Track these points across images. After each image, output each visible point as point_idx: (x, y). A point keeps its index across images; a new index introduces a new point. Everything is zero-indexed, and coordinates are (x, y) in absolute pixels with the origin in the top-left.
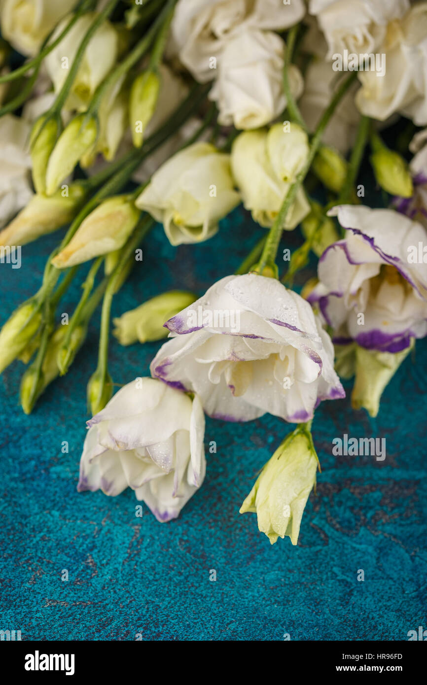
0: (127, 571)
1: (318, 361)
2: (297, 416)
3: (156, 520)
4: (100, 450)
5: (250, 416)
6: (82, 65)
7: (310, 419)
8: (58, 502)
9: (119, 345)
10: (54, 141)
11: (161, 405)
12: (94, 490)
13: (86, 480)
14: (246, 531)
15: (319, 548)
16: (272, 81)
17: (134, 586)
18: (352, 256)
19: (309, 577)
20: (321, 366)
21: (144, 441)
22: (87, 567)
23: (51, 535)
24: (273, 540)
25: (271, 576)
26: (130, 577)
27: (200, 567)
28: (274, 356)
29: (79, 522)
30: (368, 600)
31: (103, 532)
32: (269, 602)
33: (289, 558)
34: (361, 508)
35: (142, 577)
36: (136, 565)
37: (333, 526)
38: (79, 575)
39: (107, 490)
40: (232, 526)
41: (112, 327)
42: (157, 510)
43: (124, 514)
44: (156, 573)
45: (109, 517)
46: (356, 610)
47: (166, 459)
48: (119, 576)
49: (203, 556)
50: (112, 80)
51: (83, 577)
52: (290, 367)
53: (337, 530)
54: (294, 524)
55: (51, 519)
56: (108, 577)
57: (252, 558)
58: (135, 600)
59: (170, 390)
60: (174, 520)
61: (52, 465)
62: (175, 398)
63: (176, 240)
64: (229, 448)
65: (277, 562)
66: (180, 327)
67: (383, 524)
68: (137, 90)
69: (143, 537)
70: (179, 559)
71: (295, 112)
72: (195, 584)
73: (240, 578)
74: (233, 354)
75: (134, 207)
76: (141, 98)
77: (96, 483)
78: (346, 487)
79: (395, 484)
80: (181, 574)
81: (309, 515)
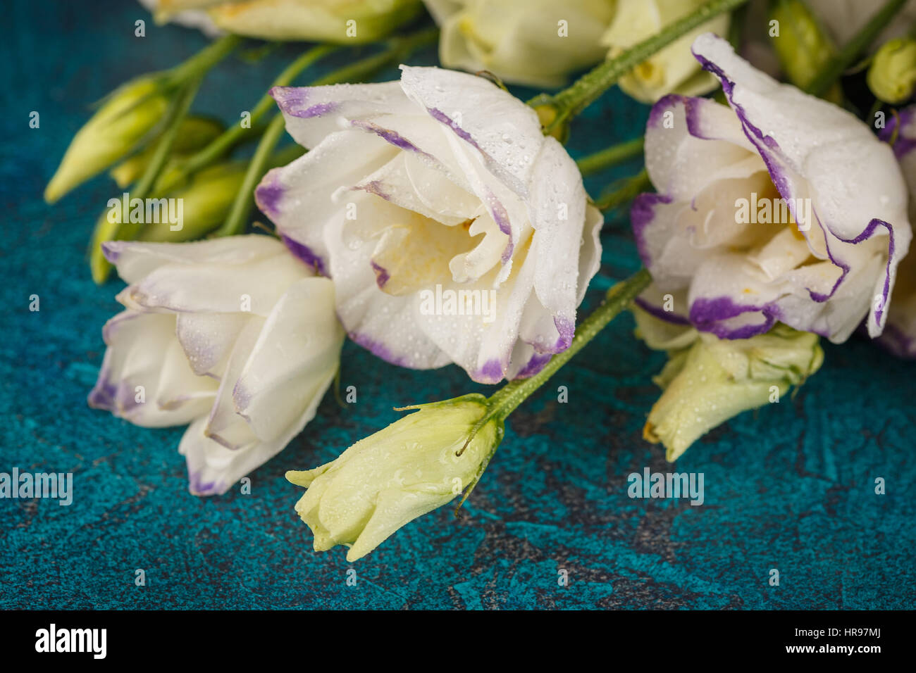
0: (79, 540)
3: (186, 490)
8: (47, 411)
13: (110, 391)
17: (73, 565)
26: (78, 550)
27: (207, 579)
29: (57, 448)
31: (85, 475)
35: (97, 558)
36: (102, 537)
42: (198, 475)
44: (125, 561)
45: (112, 459)
48: (62, 542)
49: (223, 566)
55: (18, 428)
56: (42, 537)
58: (59, 584)
66: (295, 102)
69: (144, 504)
70: (181, 555)
72: (177, 599)
78: (555, 557)
79: (649, 583)
80: (166, 575)
81: (457, 575)
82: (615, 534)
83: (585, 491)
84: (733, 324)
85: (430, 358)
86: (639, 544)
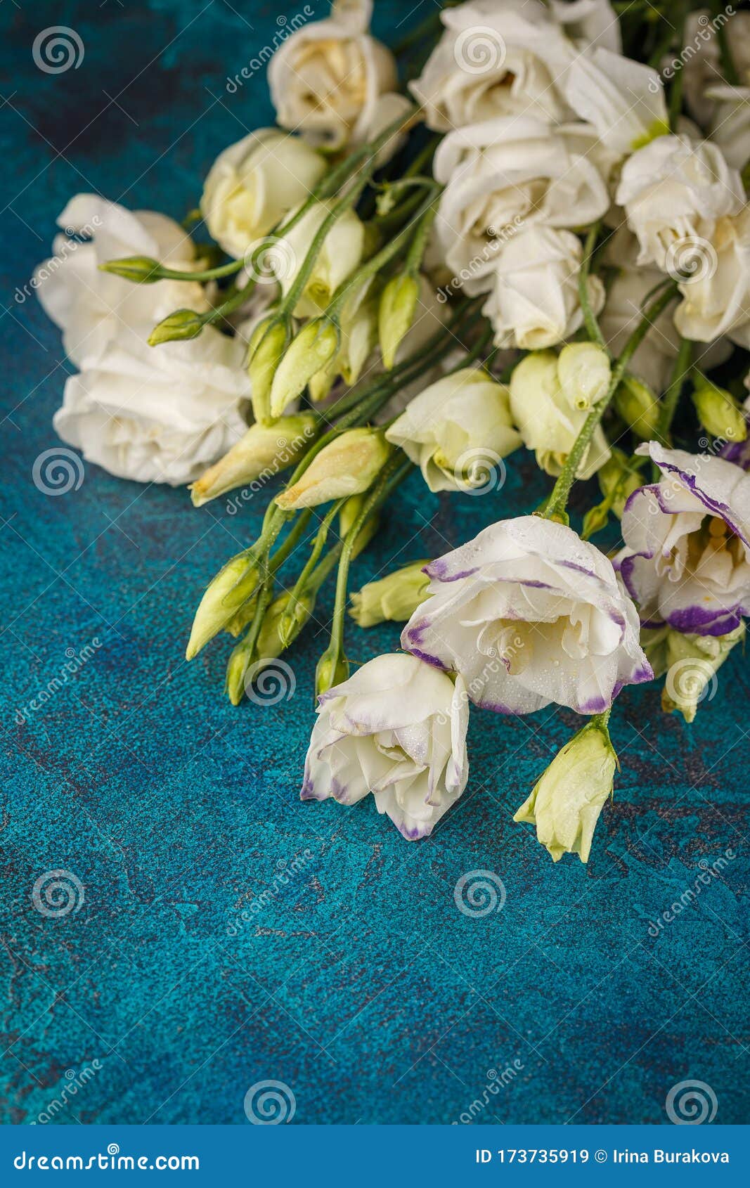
0: (363, 897)
1: (620, 622)
2: (589, 706)
3: (402, 838)
4: (333, 736)
5: (529, 708)
6: (319, 258)
7: (607, 709)
8: (274, 812)
9: (357, 627)
10: (281, 351)
11: (413, 682)
12: (320, 800)
13: (311, 785)
14: (521, 856)
15: (615, 880)
16: (566, 289)
17: (372, 916)
18: (666, 504)
19: (601, 914)
20: (623, 629)
21: (391, 723)
22: (311, 891)
23: (265, 851)
24: (556, 856)
25: (553, 910)
26: (367, 905)
28: (563, 620)
29: (301, 836)
30: (679, 945)
31: (332, 849)
32: (548, 942)
33: (575, 890)
34: (672, 834)
35: (383, 906)
36: (375, 891)
37: (634, 855)
38: (299, 900)
39: (339, 797)
40: (502, 849)
41: (349, 604)
42: (403, 825)
43: (361, 830)
44: (401, 902)
45: (340, 832)
46: (663, 957)
47: (420, 749)
48: (353, 903)
50: (358, 279)
51: (306, 903)
52: (584, 635)
53: (640, 859)
54: (584, 836)
55: (265, 832)
56: (339, 904)
57: (527, 888)
58: (373, 932)
59: (425, 667)
60: (425, 838)
61: (266, 768)
62: (432, 677)
63: (435, 487)
64: (499, 756)
65: (560, 893)
66: (443, 572)
68: (389, 298)
69: (384, 858)
70: (432, 886)
71: (596, 329)
72: (451, 917)
73: (511, 912)
74: (511, 611)
75: (382, 440)
76: (393, 308)
77: (324, 790)
78: (652, 808)
79: (717, 807)
80: (433, 904)
81: (603, 841)
82: (675, 780)
83: (638, 756)
84: (710, 625)
85: (537, 702)
86: (694, 782)
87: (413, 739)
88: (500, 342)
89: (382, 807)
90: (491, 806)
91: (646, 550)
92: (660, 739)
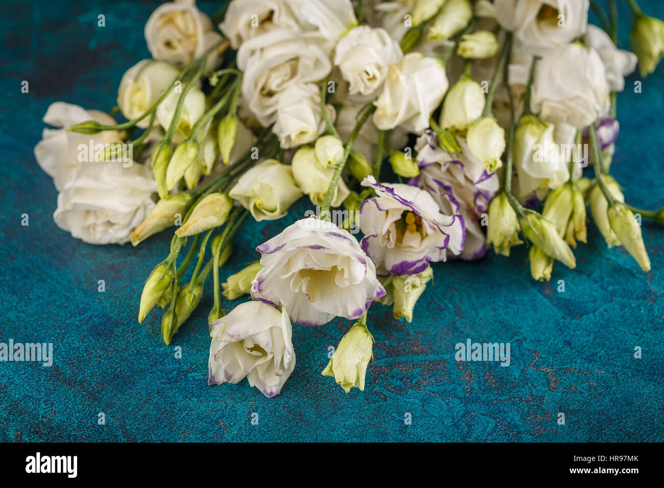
0: (248, 428)
1: (364, 262)
2: (355, 314)
3: (265, 397)
4: (222, 345)
5: (323, 321)
6: (182, 108)
7: (365, 314)
8: (196, 393)
9: (228, 300)
10: (169, 159)
11: (259, 312)
12: (219, 384)
13: (213, 377)
14: (329, 398)
15: (381, 403)
16: (314, 111)
18: (380, 207)
19: (376, 420)
20: (366, 267)
21: (251, 332)
22: (220, 428)
23: (193, 412)
24: (347, 390)
25: (349, 422)
27: (299, 421)
28: (335, 268)
29: (211, 403)
30: (418, 430)
31: (228, 407)
32: (350, 437)
33: (360, 411)
34: (408, 378)
37: (389, 390)
38: (214, 433)
39: (229, 380)
40: (318, 396)
41: (221, 289)
42: (265, 391)
43: (243, 396)
44: (268, 428)
45: (232, 398)
46: (411, 436)
47: (267, 344)
48: (243, 431)
49: (300, 415)
50: (205, 119)
51: (218, 434)
52: (346, 275)
53: (392, 392)
54: (360, 377)
55: (192, 403)
56: (235, 432)
57: (335, 413)
60: (277, 396)
61: (189, 373)
63: (259, 219)
65: (353, 413)
66: (267, 249)
67: (424, 386)
68: (222, 128)
70: (284, 418)
71: (333, 129)
73: (328, 425)
74: (306, 265)
75: (228, 197)
76: (225, 133)
77: (221, 378)
78: (395, 367)
79: (430, 362)
80: (286, 426)
81: (372, 386)
82: (406, 352)
83: (385, 343)
84: (413, 269)
85: (327, 318)
86: (416, 352)
87: (263, 340)
88: (284, 145)
89: (252, 383)
90: (310, 376)
91: (374, 234)
92: (395, 334)
